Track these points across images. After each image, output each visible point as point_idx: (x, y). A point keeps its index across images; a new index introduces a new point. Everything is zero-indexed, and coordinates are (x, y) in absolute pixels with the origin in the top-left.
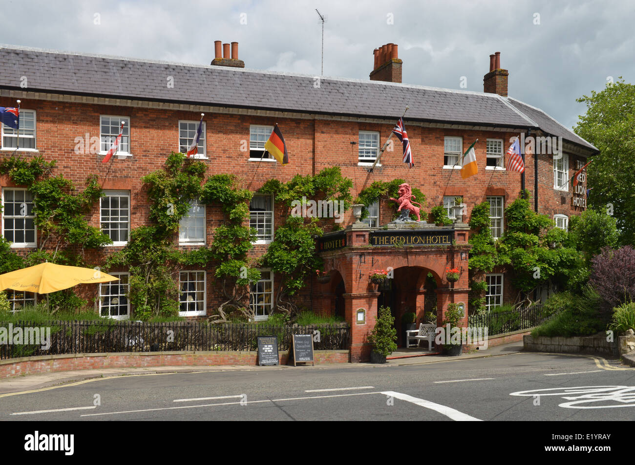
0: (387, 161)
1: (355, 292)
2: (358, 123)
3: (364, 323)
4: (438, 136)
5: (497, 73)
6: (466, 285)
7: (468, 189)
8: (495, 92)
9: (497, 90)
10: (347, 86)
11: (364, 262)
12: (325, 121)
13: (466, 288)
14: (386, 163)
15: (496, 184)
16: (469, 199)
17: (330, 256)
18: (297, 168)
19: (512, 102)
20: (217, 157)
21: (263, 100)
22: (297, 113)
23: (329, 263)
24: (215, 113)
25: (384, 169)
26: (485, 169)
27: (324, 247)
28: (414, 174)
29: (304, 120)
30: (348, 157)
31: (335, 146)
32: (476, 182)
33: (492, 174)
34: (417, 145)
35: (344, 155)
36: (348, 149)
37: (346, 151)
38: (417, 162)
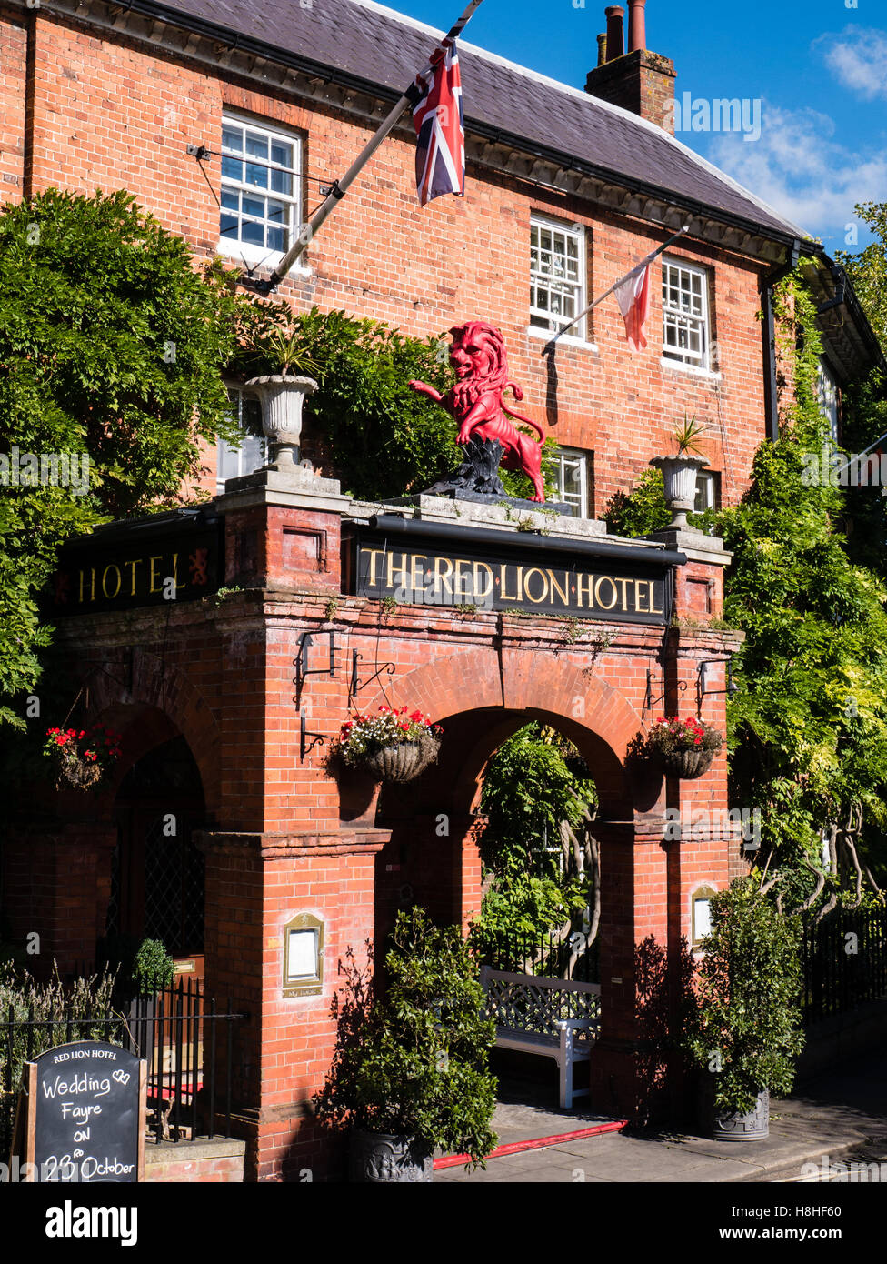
0: (332, 260)
3: (318, 991)
4: (510, 204)
5: (641, 61)
7: (609, 429)
14: (327, 267)
16: (613, 466)
25: (322, 291)
26: (657, 362)
27: (75, 593)
30: (175, 209)
31: (120, 147)
32: (634, 405)
33: (682, 388)
34: (443, 222)
35: (159, 194)
36: (176, 172)
37: (170, 180)
38: (442, 290)
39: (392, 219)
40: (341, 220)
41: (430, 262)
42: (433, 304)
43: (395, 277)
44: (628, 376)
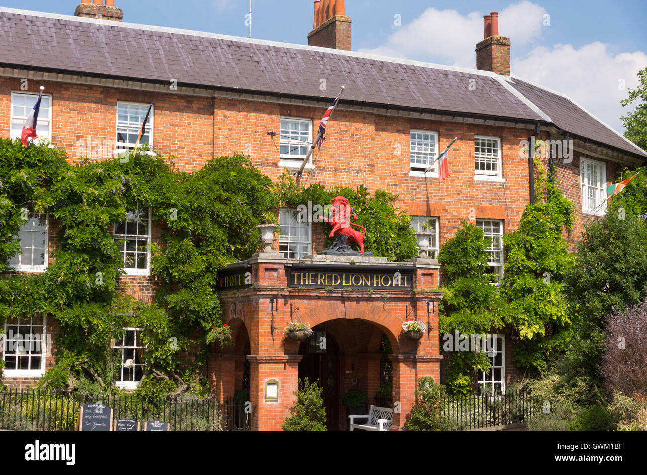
0: (323, 162)
1: (262, 354)
2: (279, 105)
3: (277, 401)
4: (401, 129)
5: (493, 42)
6: (436, 350)
7: (447, 207)
8: (490, 69)
9: (494, 65)
10: (266, 52)
11: (277, 309)
12: (229, 100)
13: (437, 355)
14: (321, 164)
15: (491, 201)
16: (450, 222)
17: (232, 298)
18: (187, 166)
19: (517, 84)
20: (67, 145)
21: (137, 68)
22: (188, 88)
23: (231, 307)
24: (66, 83)
25: (318, 173)
26: (472, 179)
27: (224, 284)
28: (365, 183)
29: (198, 98)
30: (263, 154)
31: (244, 137)
32: (460, 197)
33: (484, 187)
34: (369, 140)
35: (258, 150)
36: (263, 142)
37: (261, 144)
38: (369, 165)
39: (348, 143)
40: (326, 147)
41: (363, 156)
42: (365, 171)
43: (349, 164)
44: (457, 186)
